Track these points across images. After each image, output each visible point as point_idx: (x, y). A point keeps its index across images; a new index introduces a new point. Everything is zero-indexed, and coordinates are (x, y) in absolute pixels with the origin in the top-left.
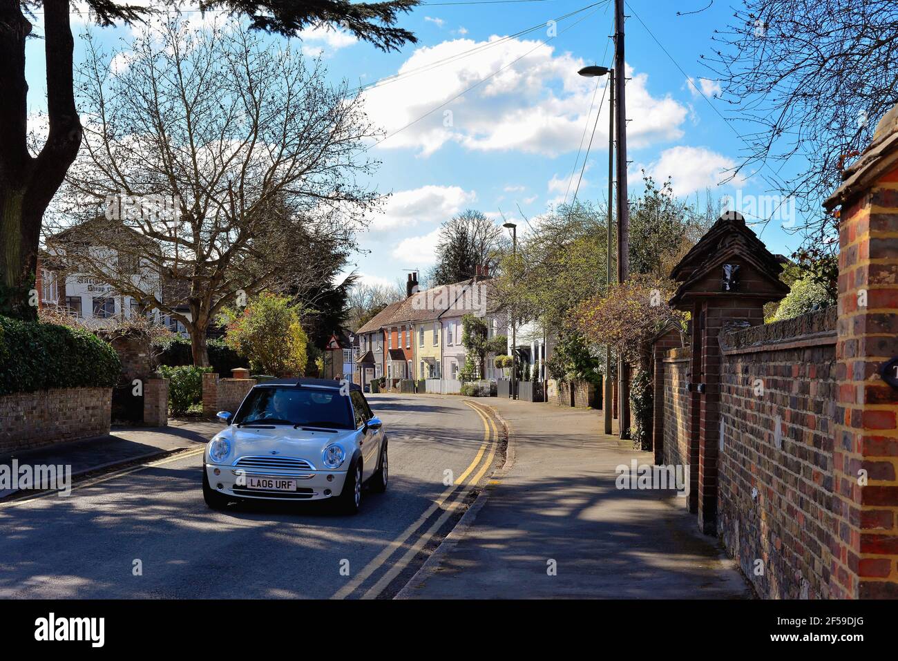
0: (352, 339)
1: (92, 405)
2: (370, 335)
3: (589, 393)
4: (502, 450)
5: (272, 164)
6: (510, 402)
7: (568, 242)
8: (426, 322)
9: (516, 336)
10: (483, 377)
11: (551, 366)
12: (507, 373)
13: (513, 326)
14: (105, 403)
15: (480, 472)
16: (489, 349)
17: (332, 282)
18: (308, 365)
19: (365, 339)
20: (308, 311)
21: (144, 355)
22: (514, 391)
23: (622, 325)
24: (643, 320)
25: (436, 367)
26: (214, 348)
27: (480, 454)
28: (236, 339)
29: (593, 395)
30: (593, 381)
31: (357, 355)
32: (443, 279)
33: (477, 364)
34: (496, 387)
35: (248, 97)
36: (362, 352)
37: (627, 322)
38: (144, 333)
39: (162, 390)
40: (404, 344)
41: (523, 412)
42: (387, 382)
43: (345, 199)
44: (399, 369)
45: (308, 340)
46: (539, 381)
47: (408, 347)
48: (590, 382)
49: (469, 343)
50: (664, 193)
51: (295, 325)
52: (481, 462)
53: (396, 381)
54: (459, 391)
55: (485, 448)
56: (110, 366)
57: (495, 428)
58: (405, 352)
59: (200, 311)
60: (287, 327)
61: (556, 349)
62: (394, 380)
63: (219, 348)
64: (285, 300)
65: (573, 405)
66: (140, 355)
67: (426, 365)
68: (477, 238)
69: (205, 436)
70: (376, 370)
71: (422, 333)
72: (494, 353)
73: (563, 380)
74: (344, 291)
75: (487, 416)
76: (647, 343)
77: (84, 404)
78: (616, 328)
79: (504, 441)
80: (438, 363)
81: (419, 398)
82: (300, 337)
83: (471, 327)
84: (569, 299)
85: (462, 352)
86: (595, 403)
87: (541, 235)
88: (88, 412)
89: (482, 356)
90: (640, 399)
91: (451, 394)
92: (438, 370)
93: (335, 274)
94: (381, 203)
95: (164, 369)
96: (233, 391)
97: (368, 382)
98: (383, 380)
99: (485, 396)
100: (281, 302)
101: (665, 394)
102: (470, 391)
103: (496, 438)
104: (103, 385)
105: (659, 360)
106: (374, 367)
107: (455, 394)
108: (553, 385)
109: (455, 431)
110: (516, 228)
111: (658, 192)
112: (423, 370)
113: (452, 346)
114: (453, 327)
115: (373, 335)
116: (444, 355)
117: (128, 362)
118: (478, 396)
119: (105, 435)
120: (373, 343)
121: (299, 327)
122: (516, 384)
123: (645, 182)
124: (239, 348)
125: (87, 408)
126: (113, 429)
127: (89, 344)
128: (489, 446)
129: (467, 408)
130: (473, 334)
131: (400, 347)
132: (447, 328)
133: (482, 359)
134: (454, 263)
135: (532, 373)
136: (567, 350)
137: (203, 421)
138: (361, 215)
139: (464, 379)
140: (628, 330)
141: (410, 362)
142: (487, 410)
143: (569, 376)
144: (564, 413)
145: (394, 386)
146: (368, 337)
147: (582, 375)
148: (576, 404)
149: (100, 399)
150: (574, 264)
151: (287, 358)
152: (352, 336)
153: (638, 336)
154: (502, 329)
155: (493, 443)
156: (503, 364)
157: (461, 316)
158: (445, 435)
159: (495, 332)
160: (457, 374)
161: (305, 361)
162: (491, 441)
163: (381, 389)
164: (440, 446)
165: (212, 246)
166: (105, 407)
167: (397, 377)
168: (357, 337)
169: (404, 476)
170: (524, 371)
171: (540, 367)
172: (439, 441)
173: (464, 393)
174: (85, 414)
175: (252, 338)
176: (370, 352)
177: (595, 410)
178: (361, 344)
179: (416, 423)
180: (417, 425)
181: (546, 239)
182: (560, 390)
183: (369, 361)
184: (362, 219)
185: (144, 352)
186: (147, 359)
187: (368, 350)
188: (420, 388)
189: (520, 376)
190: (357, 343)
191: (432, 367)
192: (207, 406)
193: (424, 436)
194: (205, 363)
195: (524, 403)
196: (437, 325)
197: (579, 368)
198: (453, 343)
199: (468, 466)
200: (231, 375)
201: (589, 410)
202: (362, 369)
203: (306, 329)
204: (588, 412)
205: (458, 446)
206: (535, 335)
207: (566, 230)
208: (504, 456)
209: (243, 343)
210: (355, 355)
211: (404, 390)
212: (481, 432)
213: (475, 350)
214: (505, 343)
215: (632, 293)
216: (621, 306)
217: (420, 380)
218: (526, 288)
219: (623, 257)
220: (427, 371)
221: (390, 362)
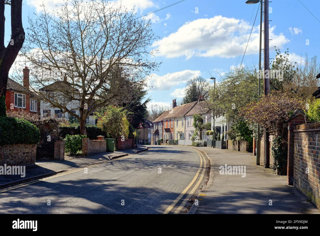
0: (151, 125)
1: (26, 151)
2: (158, 123)
3: (246, 145)
4: (208, 173)
5: (113, 53)
6: (212, 149)
7: (238, 83)
8: (179, 117)
9: (215, 122)
10: (201, 139)
11: (230, 135)
12: (211, 137)
13: (214, 118)
14: (33, 151)
15: (196, 186)
16: (204, 128)
17: (141, 102)
18: (129, 135)
19: (156, 124)
20: (129, 113)
21: (55, 130)
22: (214, 145)
23: (268, 114)
24: (279, 111)
25: (183, 135)
26: (94, 128)
27: (197, 174)
28: (101, 124)
29: (248, 146)
30: (248, 140)
31: (153, 131)
32: (186, 101)
33: (199, 134)
34: (206, 143)
35: (105, 26)
36: (155, 129)
37: (270, 113)
38: (56, 121)
39: (62, 145)
40: (171, 126)
41: (217, 154)
42: (163, 141)
43: (142, 65)
44: (168, 136)
45: (129, 124)
46: (224, 140)
47: (172, 127)
48: (247, 141)
49: (196, 126)
50: (285, 56)
51: (124, 119)
52: (197, 180)
53: (167, 140)
54: (191, 145)
55: (199, 171)
56: (34, 135)
57: (205, 161)
58: (171, 129)
59: (83, 113)
60: (121, 119)
61: (232, 127)
62: (166, 140)
63: (96, 128)
64: (121, 109)
65: (239, 150)
66: (54, 130)
67: (179, 134)
68: (200, 86)
69: (78, 165)
70: (160, 136)
71: (177, 122)
72: (206, 129)
73: (235, 140)
74: (145, 105)
75: (202, 155)
76: (281, 122)
77: (22, 151)
78: (265, 115)
79: (209, 168)
80: (184, 133)
81: (175, 147)
82: (126, 123)
83: (197, 119)
84: (238, 106)
85: (193, 129)
86: (249, 150)
87: (226, 80)
88: (24, 155)
89: (201, 130)
90: (277, 150)
91: (188, 145)
92: (183, 136)
93: (142, 99)
94: (158, 67)
95: (68, 136)
96: (96, 145)
97: (156, 141)
98: (162, 140)
99: (202, 146)
100: (119, 110)
101: (295, 148)
102: (196, 145)
103: (205, 166)
104: (31, 143)
105: (292, 130)
106: (159, 135)
107: (190, 146)
108: (230, 142)
109: (187, 163)
110: (215, 79)
111: (282, 56)
112: (177, 136)
113: (189, 127)
114: (189, 119)
115: (159, 123)
116: (186, 130)
117: (49, 133)
118: (199, 147)
119: (33, 164)
120: (159, 126)
121: (126, 119)
122: (215, 142)
123: (276, 52)
124: (102, 128)
125: (24, 153)
126: (37, 162)
127: (25, 126)
128: (202, 171)
129: (194, 152)
130: (197, 122)
131: (169, 127)
132: (187, 120)
133: (201, 131)
134: (191, 95)
135: (221, 137)
136: (237, 128)
137: (82, 158)
138: (149, 72)
139: (193, 139)
140: (271, 116)
141: (172, 133)
142: (202, 152)
143: (237, 139)
144: (236, 154)
145: (166, 142)
146: (157, 124)
147: (244, 138)
148: (240, 150)
149: (31, 149)
150: (241, 92)
151: (121, 131)
152: (151, 124)
153: (276, 119)
154: (209, 119)
155: (204, 169)
156: (209, 134)
157: (192, 115)
158: (182, 164)
159: (206, 120)
160: (191, 138)
161: (128, 133)
162: (203, 168)
163: (161, 144)
164: (179, 170)
165: (90, 87)
166: (33, 153)
167: (167, 139)
168: (153, 124)
169: (157, 189)
170: (218, 137)
171: (225, 135)
172: (179, 168)
173: (193, 145)
174: (23, 155)
175: (107, 123)
176: (158, 129)
177: (249, 153)
178: (154, 126)
179: (171, 158)
180: (171, 159)
181: (228, 82)
182: (233, 144)
183: (157, 133)
184: (149, 73)
185: (56, 129)
186: (57, 132)
187: (157, 129)
188: (176, 143)
189: (216, 139)
190: (153, 126)
191: (181, 135)
192: (84, 151)
193: (172, 165)
194: (85, 134)
195: (218, 149)
196: (183, 119)
197: (242, 135)
198: (189, 126)
199: (190, 182)
200: (97, 139)
201: (246, 153)
202: (154, 136)
203: (129, 120)
204: (246, 154)
205: (188, 171)
206: (223, 121)
207: (237, 78)
208: (209, 176)
209: (104, 126)
210: (152, 131)
211: (170, 144)
212: (198, 163)
213: (198, 128)
214: (210, 125)
215: (272, 99)
216: (267, 105)
217: (176, 140)
218: (219, 102)
219: (267, 84)
220: (179, 137)
221: (165, 133)
